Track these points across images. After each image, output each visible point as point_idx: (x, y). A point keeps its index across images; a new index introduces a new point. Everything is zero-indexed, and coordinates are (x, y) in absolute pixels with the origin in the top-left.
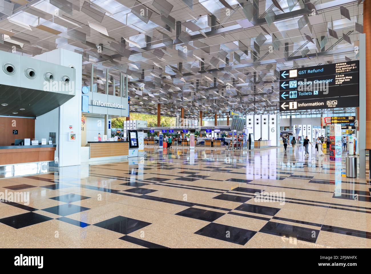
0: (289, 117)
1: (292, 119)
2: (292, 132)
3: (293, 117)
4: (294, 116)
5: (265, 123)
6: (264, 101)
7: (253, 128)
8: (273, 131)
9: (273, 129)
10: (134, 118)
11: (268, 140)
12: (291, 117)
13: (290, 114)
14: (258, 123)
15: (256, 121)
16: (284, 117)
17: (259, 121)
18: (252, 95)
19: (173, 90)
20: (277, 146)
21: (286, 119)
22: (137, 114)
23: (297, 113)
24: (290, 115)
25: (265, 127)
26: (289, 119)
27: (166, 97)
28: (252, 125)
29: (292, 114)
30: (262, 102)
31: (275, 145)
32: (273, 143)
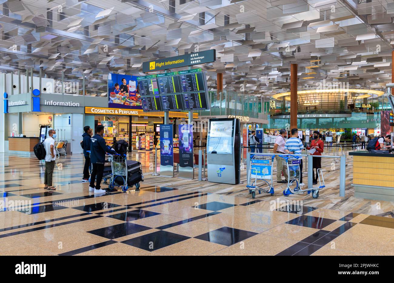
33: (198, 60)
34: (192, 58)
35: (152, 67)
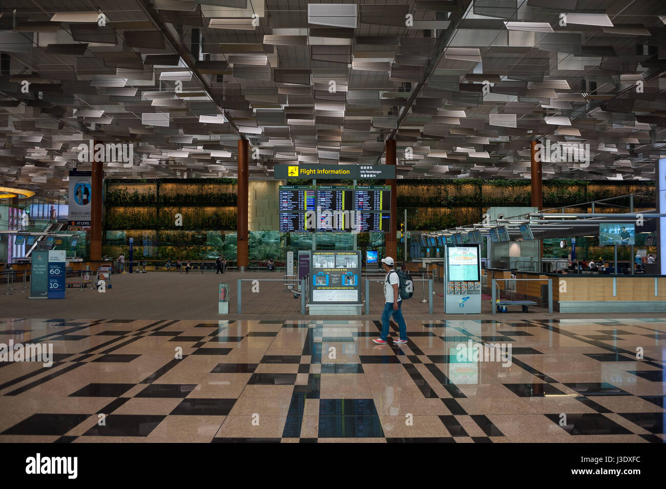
33: (373, 174)
34: (362, 170)
35: (292, 172)
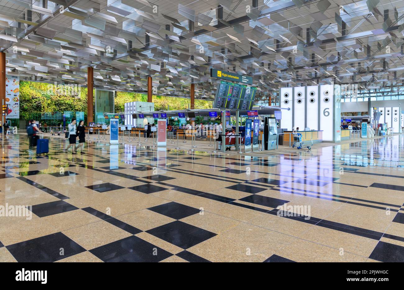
0: (366, 99)
1: (371, 103)
2: (368, 117)
3: (373, 99)
4: (374, 97)
5: (312, 101)
6: (329, 76)
7: (291, 111)
8: (327, 114)
9: (326, 110)
10: (170, 103)
11: (317, 129)
12: (369, 99)
13: (368, 95)
14: (300, 101)
15: (297, 98)
16: (360, 100)
17: (302, 98)
18: (308, 66)
19: (195, 62)
20: (333, 142)
21: (363, 102)
22: (174, 98)
23: (379, 94)
24: (369, 97)
25: (312, 108)
26: (367, 103)
27: (193, 73)
28: (290, 105)
29: (372, 95)
30: (326, 77)
31: (331, 139)
32: (327, 135)
33: (246, 81)
